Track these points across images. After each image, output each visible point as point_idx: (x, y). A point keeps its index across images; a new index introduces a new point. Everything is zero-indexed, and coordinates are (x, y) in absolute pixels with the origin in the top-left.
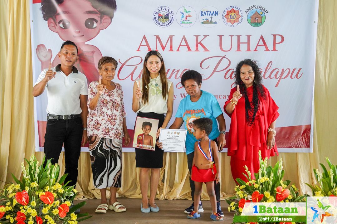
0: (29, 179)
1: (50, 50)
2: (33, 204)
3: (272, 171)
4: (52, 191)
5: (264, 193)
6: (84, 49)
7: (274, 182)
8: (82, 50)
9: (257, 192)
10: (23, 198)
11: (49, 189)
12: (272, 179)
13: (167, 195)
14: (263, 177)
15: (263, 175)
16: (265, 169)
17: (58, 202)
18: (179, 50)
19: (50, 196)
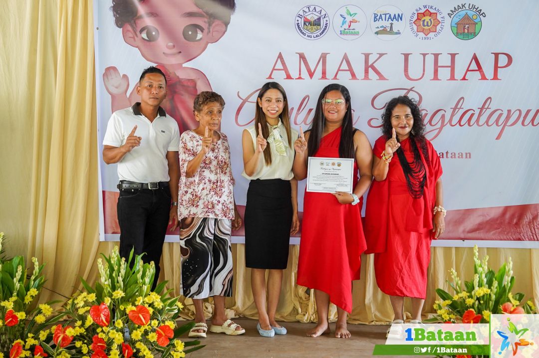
0: (109, 285)
1: (125, 76)
2: (119, 324)
3: (494, 279)
4: (146, 306)
5: (483, 312)
6: (182, 75)
7: (497, 296)
8: (178, 77)
9: (472, 311)
10: (102, 315)
11: (141, 301)
12: (495, 290)
13: (314, 315)
14: (481, 288)
15: (480, 285)
16: (484, 276)
17: (155, 323)
18: (338, 77)
19: (144, 312)
